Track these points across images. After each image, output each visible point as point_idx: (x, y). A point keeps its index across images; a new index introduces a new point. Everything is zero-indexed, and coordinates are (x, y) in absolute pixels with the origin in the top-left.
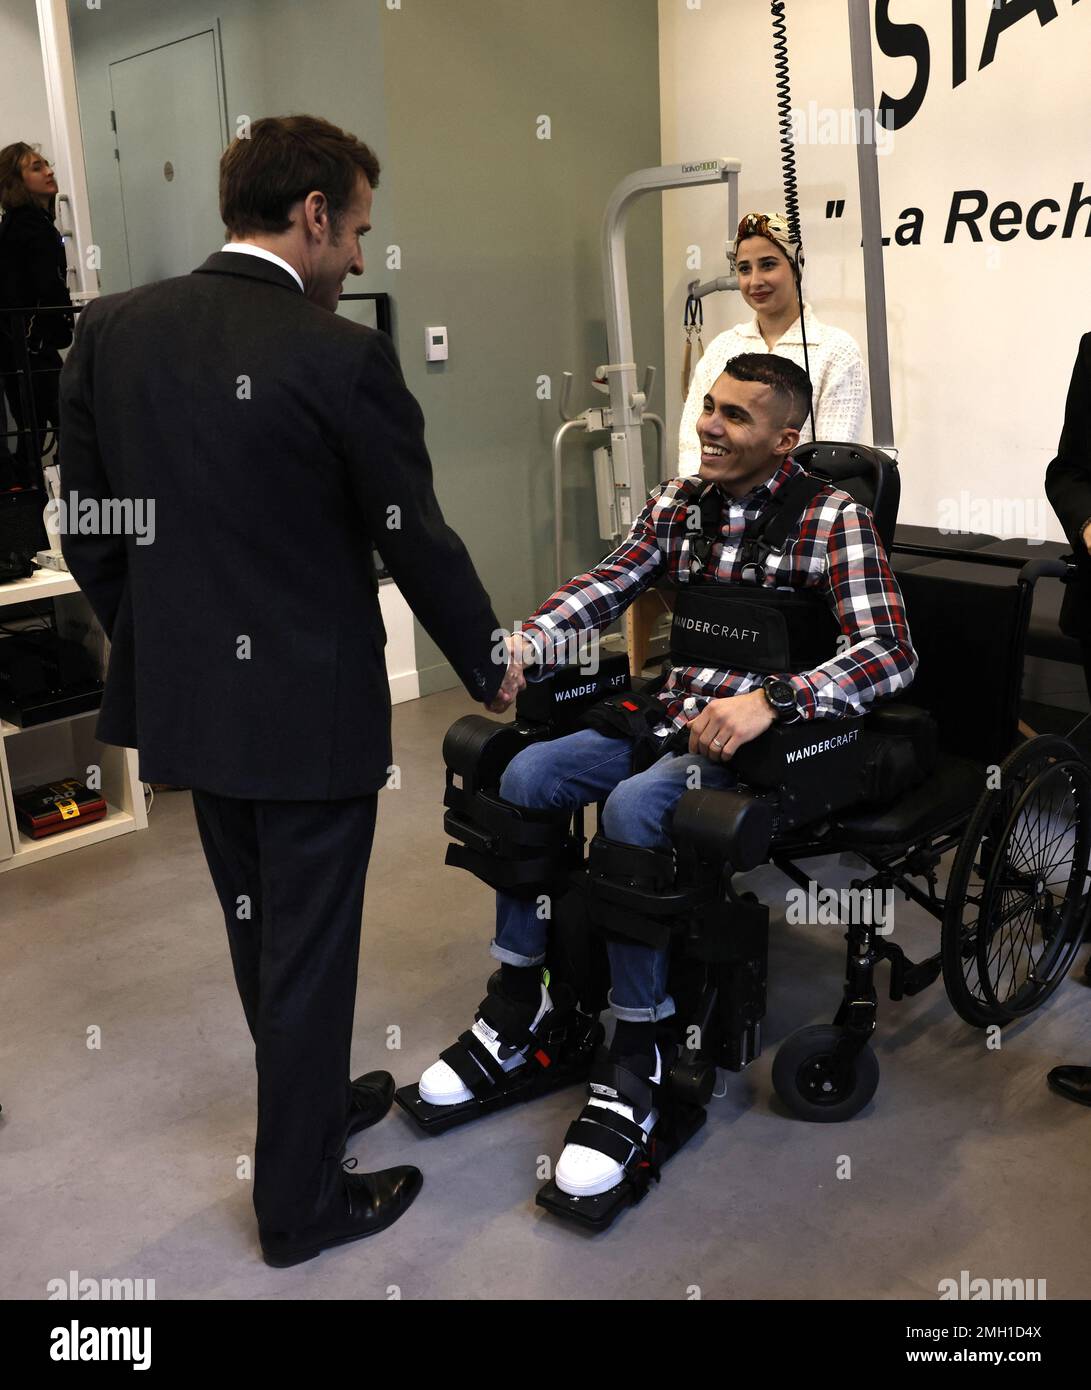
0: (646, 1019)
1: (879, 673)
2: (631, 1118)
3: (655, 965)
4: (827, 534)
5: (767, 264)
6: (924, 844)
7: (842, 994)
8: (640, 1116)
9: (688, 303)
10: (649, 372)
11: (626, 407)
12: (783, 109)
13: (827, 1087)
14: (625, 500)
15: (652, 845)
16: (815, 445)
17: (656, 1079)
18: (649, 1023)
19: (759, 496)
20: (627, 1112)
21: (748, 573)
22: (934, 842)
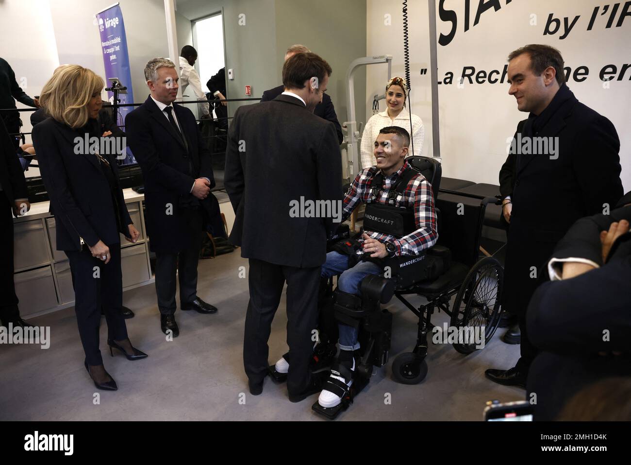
0: (350, 350)
1: (424, 241)
2: (344, 382)
3: (353, 333)
4: (415, 190)
5: (398, 95)
6: (446, 294)
7: (416, 343)
8: (347, 381)
9: (374, 102)
10: (361, 124)
11: (353, 136)
12: (406, 41)
13: (410, 373)
14: (352, 166)
15: (354, 293)
16: (414, 157)
17: (353, 369)
18: (351, 351)
19: (395, 175)
20: (342, 380)
21: (391, 202)
22: (449, 292)
